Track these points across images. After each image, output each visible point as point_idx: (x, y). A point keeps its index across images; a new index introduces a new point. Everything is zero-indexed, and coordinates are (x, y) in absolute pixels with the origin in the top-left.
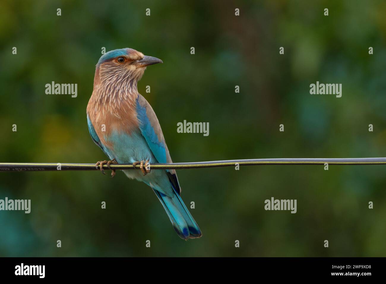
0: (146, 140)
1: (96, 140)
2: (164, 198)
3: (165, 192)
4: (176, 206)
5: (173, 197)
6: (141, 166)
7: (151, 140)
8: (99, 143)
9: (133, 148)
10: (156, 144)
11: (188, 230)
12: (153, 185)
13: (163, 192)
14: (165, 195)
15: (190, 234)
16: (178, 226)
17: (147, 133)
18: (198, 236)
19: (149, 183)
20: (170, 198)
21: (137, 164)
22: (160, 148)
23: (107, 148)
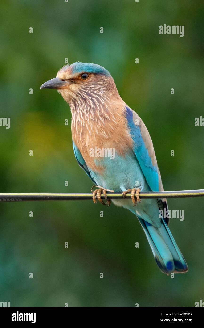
0: (140, 163)
1: (81, 163)
2: (149, 228)
3: (152, 221)
4: (162, 237)
5: (160, 227)
6: (132, 195)
7: (144, 164)
8: (84, 166)
9: (126, 173)
10: (149, 168)
11: (173, 264)
12: (140, 213)
13: (150, 222)
14: (150, 225)
15: (175, 269)
16: (162, 259)
17: (141, 156)
18: (182, 271)
19: (135, 211)
20: (157, 228)
21: (127, 193)
22: (154, 172)
23: (95, 173)
